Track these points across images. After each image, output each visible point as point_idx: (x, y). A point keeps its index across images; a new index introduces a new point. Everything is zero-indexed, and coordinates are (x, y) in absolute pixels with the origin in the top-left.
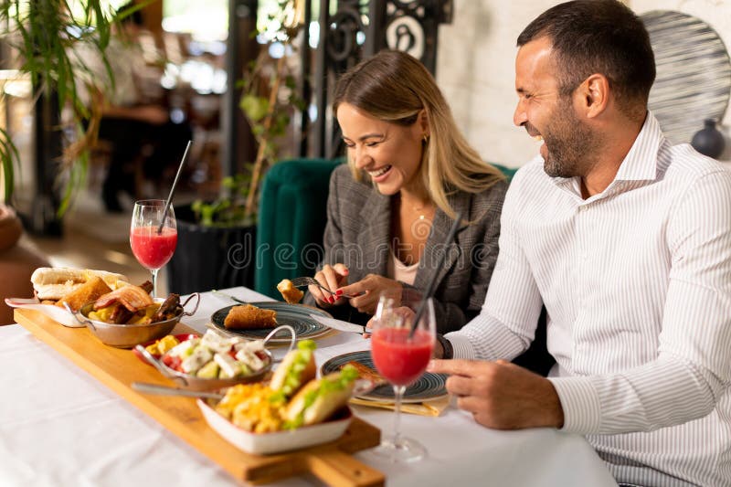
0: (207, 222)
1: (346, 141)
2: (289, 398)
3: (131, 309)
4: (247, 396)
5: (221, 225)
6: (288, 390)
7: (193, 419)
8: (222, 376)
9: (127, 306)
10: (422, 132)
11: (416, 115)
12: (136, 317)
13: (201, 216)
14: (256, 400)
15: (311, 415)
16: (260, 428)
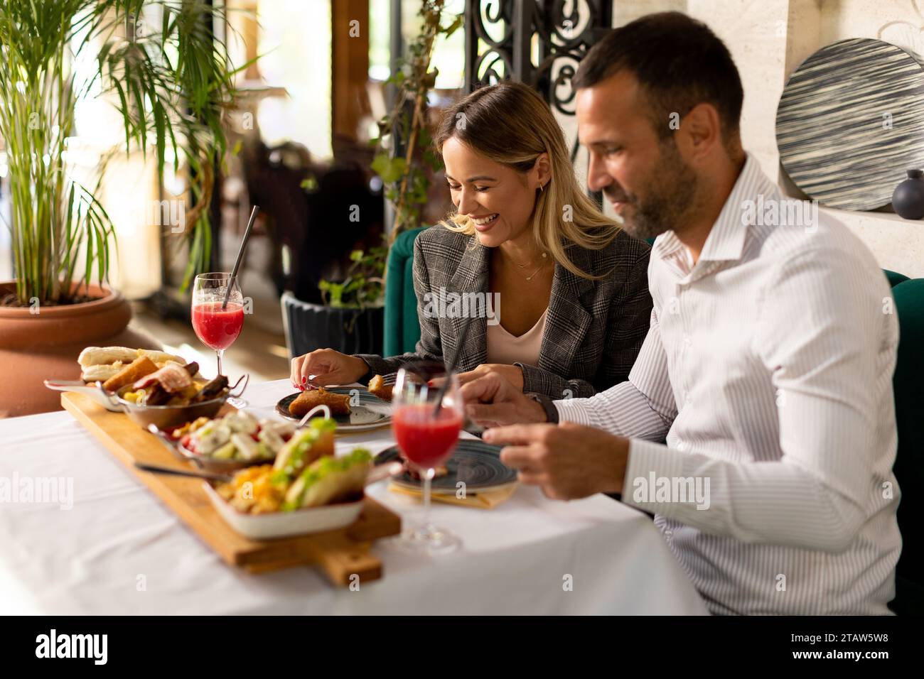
0: (336, 303)
1: (449, 181)
2: (292, 478)
3: (169, 390)
4: (254, 477)
5: (353, 306)
6: (289, 470)
7: (202, 504)
8: (238, 457)
9: (164, 386)
10: (538, 180)
11: (534, 161)
12: (176, 399)
13: (328, 295)
14: (261, 482)
15: (311, 496)
16: (256, 510)
